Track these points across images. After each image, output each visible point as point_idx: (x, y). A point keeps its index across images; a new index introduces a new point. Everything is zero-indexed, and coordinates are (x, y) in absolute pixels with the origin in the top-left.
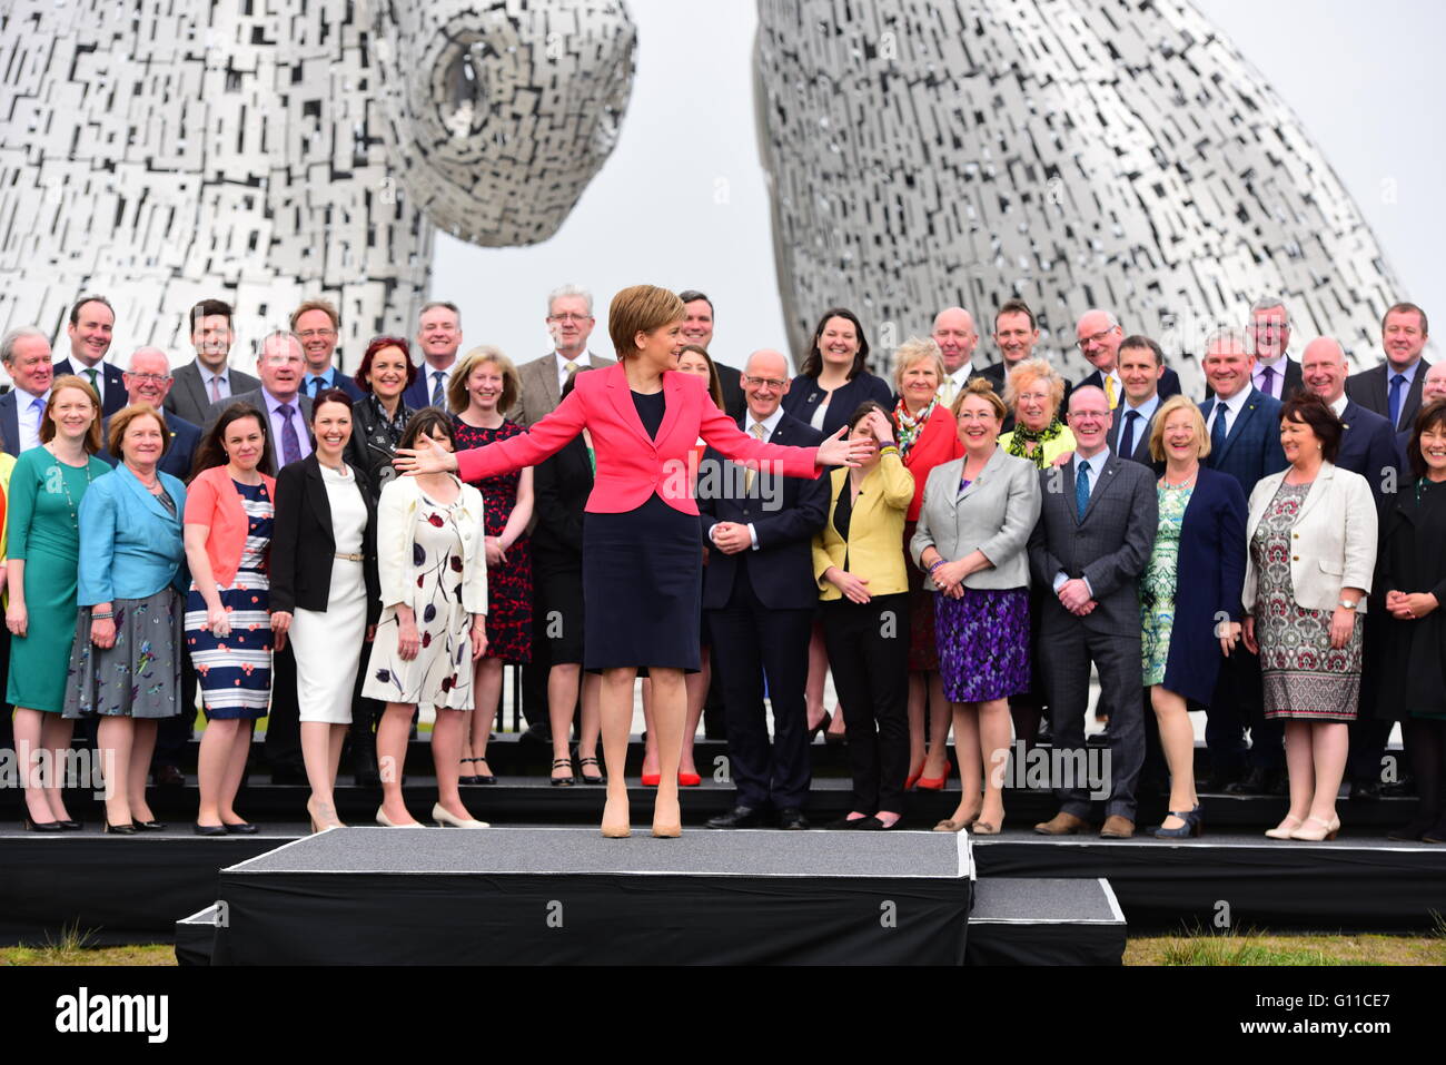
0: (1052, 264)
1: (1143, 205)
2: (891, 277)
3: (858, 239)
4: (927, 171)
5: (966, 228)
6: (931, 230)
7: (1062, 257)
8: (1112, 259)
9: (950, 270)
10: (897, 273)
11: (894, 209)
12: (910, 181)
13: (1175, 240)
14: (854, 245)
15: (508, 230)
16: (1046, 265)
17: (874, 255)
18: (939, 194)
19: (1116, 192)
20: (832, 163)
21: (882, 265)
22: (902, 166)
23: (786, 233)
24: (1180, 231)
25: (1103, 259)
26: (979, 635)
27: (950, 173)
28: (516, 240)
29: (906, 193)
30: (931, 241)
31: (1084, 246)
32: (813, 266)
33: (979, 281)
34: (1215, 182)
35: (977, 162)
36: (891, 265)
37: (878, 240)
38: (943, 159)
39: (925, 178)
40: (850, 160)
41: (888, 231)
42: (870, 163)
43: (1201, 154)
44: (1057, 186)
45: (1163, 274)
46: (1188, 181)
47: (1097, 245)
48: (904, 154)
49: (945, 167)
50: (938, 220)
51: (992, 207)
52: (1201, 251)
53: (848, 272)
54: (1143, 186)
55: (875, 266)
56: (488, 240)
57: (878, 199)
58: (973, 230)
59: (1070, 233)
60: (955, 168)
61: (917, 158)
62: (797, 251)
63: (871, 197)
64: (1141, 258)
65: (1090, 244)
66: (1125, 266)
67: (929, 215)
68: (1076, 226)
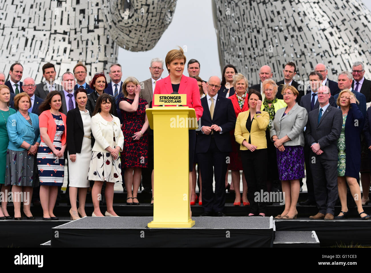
0: (300, 56)
1: (327, 38)
2: (253, 60)
3: (243, 49)
4: (263, 29)
5: (275, 45)
6: (265, 46)
7: (303, 54)
8: (318, 54)
9: (270, 58)
10: (255, 58)
11: (254, 40)
12: (258, 32)
13: (336, 48)
14: (242, 51)
15: (140, 46)
16: (298, 56)
17: (248, 53)
18: (267, 36)
19: (319, 34)
20: (235, 26)
21: (250, 56)
22: (256, 28)
23: (222, 47)
24: (338, 46)
25: (315, 54)
26: (286, 160)
27: (270, 29)
28: (142, 50)
29: (257, 35)
30: (265, 49)
31: (309, 51)
32: (230, 57)
33: (279, 61)
34: (347, 31)
35: (278, 26)
36: (253, 56)
37: (249, 49)
38: (268, 25)
39: (263, 31)
40: (241, 26)
41: (252, 46)
42: (247, 26)
43: (343, 23)
44: (302, 33)
45: (333, 59)
46: (340, 31)
47: (313, 50)
48: (256, 24)
49: (269, 28)
50: (267, 43)
51: (283, 39)
52: (344, 52)
53: (240, 59)
54: (327, 33)
55: (248, 57)
56: (134, 49)
57: (249, 37)
58: (277, 46)
59: (305, 47)
60: (272, 28)
61: (260, 25)
62: (225, 53)
63: (247, 37)
64: (326, 54)
65: (311, 50)
66: (322, 56)
67: (264, 42)
68: (307, 45)
